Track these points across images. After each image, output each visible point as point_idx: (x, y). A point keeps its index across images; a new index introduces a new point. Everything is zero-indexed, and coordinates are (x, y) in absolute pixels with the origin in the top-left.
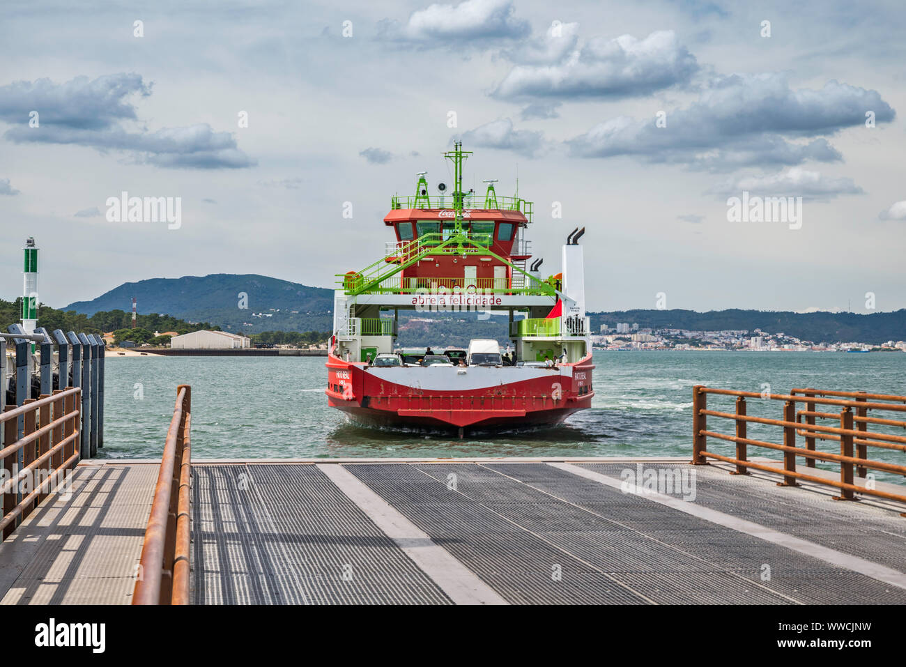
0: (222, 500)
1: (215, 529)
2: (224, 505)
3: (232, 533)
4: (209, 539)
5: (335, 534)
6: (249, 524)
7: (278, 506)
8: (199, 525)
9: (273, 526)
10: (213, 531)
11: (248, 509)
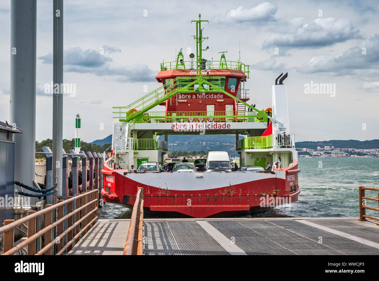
0: (156, 236)
1: (154, 248)
2: (157, 238)
3: (161, 250)
4: (151, 252)
5: (204, 250)
6: (168, 246)
7: (180, 238)
8: (147, 246)
9: (178, 246)
10: (153, 249)
11: (167, 240)
